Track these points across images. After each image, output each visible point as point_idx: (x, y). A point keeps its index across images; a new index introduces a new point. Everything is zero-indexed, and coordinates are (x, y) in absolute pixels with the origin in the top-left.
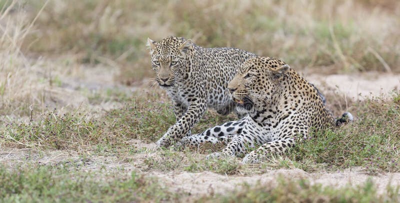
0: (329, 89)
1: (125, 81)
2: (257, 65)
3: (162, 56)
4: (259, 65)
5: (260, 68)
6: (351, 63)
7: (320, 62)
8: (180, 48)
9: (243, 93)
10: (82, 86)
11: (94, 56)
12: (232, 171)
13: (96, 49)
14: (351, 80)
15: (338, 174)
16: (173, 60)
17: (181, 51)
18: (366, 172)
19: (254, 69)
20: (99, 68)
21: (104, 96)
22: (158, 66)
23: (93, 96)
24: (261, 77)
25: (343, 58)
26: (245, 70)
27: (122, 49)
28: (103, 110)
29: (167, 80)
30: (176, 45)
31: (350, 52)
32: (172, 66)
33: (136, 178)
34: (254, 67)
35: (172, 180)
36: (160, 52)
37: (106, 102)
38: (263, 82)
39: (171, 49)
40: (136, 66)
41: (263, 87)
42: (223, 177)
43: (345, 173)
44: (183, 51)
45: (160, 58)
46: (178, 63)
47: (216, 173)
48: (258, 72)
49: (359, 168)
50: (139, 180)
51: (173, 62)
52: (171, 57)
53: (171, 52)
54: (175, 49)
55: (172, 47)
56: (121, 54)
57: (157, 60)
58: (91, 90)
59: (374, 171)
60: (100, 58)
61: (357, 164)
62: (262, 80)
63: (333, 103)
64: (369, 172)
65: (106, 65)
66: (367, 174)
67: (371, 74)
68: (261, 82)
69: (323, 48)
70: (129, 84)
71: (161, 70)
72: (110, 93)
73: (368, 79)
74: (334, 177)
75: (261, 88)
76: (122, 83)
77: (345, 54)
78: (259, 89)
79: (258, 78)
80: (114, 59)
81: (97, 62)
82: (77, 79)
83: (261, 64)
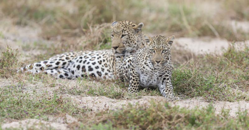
0: (180, 46)
1: (45, 36)
2: (125, 28)
3: (157, 46)
4: (126, 27)
5: (128, 29)
6: (193, 30)
7: (174, 29)
8: (167, 41)
9: (122, 48)
10: (18, 39)
11: (24, 20)
12: (118, 96)
13: (25, 15)
14: (193, 41)
15: (188, 101)
16: (164, 49)
17: (167, 43)
18: (205, 100)
19: (124, 31)
20: (27, 28)
21: (32, 45)
22: (154, 53)
23: (25, 45)
24: (130, 35)
25: (189, 27)
26: (120, 33)
27: (43, 16)
28: (32, 54)
29: (159, 62)
30: (164, 39)
31: (193, 23)
32: (163, 53)
33: (57, 99)
34: (124, 30)
35: (80, 101)
36: (155, 43)
37: (34, 49)
38: (132, 37)
39: (161, 42)
40: (53, 27)
41: (132, 41)
42: (113, 100)
43: (192, 100)
44: (169, 43)
45: (155, 47)
46: (167, 51)
47: (108, 97)
48: (128, 32)
49: (201, 98)
50: (58, 100)
51: (164, 50)
52: (162, 46)
53: (162, 44)
54: (164, 42)
55: (162, 40)
56: (42, 19)
57: (153, 49)
58: (24, 42)
59: (211, 100)
60: (28, 22)
61: (199, 95)
62: (131, 36)
63: (183, 56)
64: (207, 100)
65: (32, 26)
66: (207, 101)
67: (207, 38)
68: (131, 38)
69: (175, 20)
70: (48, 39)
71: (156, 55)
72: (36, 44)
73: (204, 41)
74: (185, 102)
75: (131, 42)
76: (44, 38)
77: (190, 24)
78: (130, 43)
79: (129, 36)
80: (37, 23)
81: (26, 25)
82: (14, 35)
83: (127, 27)
